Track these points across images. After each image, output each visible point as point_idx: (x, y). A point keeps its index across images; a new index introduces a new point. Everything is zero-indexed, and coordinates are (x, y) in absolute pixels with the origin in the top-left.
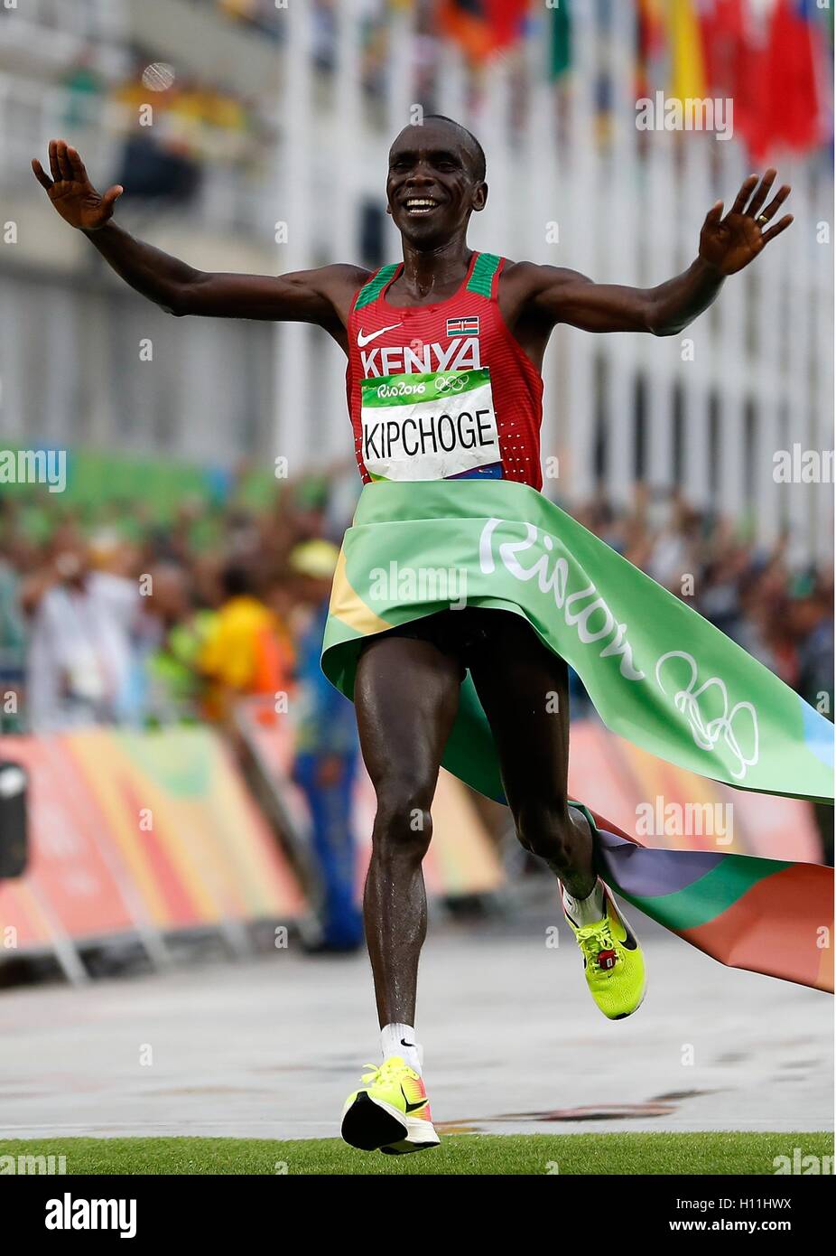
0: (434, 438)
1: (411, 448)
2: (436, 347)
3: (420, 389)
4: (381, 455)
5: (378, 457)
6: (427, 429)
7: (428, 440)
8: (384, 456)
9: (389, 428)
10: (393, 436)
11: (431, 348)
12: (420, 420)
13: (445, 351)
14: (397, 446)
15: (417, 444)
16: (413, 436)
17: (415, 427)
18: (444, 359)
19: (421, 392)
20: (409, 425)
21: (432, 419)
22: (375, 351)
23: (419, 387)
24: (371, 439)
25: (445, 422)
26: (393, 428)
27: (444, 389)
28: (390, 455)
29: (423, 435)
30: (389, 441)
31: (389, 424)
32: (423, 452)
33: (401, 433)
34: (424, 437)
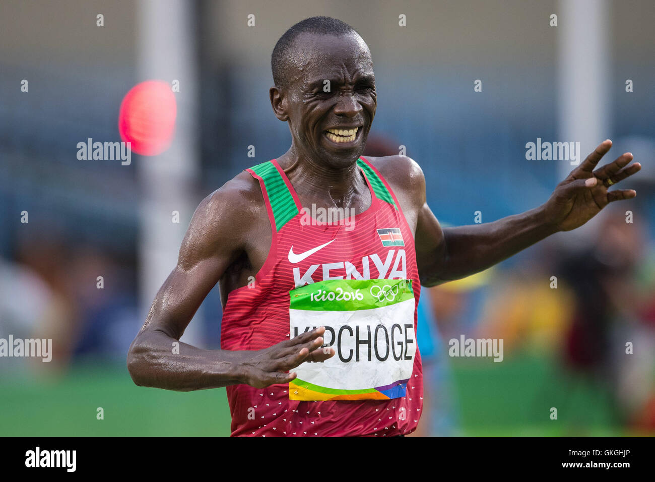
0: (370, 347)
1: (346, 355)
2: (375, 258)
3: (358, 295)
6: (363, 337)
7: (363, 348)
11: (370, 259)
12: (357, 328)
13: (383, 261)
15: (352, 351)
16: (348, 343)
17: (352, 334)
18: (382, 269)
19: (359, 299)
20: (346, 332)
21: (369, 327)
22: (313, 268)
23: (357, 295)
25: (381, 331)
26: (328, 335)
27: (382, 298)
29: (358, 342)
32: (358, 360)
33: (337, 339)
34: (360, 345)
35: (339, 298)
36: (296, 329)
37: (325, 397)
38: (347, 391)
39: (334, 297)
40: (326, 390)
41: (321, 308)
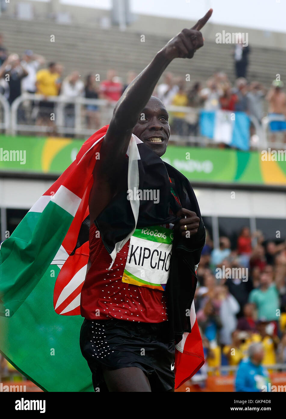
1: (153, 265)
4: (137, 263)
5: (136, 264)
7: (161, 263)
8: (139, 264)
9: (144, 251)
10: (146, 255)
12: (161, 252)
14: (147, 261)
15: (156, 263)
17: (158, 255)
19: (164, 238)
20: (156, 253)
21: (165, 253)
23: (164, 236)
24: (134, 254)
26: (147, 252)
28: (142, 265)
29: (160, 260)
30: (144, 257)
31: (145, 249)
32: (158, 269)
33: (151, 256)
34: (160, 261)
35: (156, 235)
36: (133, 246)
37: (140, 284)
38: (150, 283)
39: (153, 234)
40: (141, 280)
41: (146, 238)
